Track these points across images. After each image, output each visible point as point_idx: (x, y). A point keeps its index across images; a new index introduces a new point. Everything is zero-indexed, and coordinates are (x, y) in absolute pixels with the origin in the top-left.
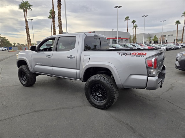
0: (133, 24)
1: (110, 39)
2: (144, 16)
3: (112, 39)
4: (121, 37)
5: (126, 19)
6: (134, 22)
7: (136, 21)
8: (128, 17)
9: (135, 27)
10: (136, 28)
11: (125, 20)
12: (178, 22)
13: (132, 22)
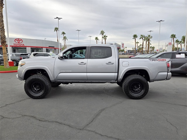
0: (63, 35)
1: (43, 48)
2: (78, 30)
3: (45, 48)
4: (54, 47)
5: (55, 29)
6: (64, 33)
7: (65, 33)
8: (58, 28)
9: (65, 38)
10: (66, 40)
11: (55, 31)
12: (97, 38)
13: (62, 33)
